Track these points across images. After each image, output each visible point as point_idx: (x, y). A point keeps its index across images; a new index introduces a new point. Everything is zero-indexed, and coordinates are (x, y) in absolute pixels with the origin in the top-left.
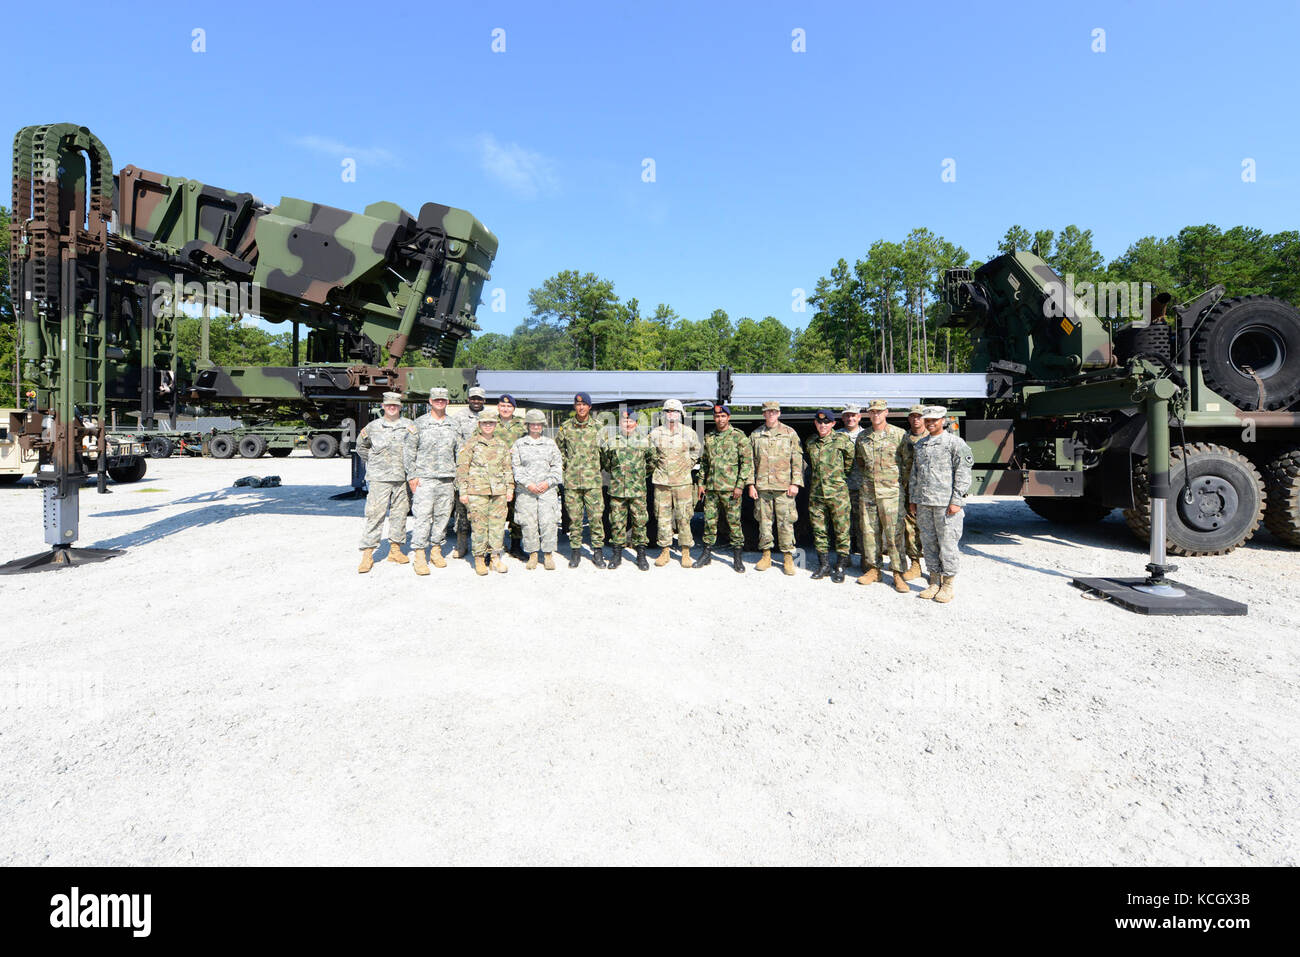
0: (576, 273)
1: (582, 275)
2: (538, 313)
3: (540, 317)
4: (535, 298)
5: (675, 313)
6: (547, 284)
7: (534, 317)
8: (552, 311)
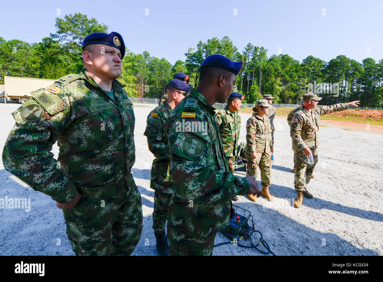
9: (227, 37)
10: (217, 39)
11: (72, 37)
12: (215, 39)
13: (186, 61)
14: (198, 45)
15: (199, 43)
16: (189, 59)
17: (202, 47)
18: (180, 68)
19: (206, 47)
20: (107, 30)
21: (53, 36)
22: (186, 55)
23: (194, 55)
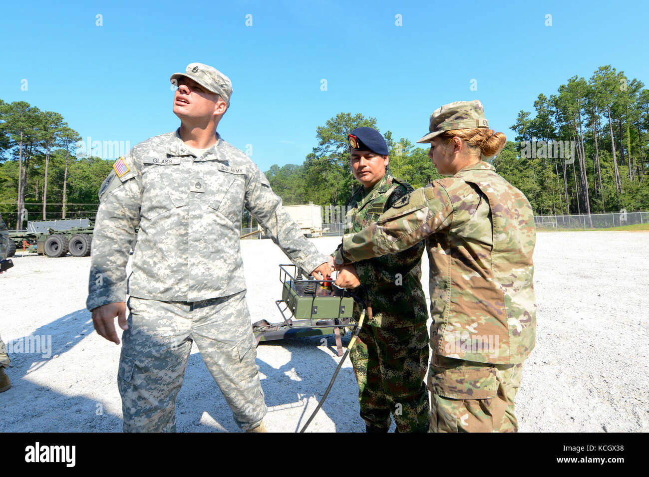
0: (349, 115)
1: (353, 116)
2: (322, 144)
3: (324, 147)
4: (320, 132)
5: (412, 144)
6: (329, 123)
7: (320, 147)
8: (332, 141)
9: (606, 68)
10: (578, 80)
11: (336, 146)
12: (574, 81)
13: (516, 139)
14: (536, 104)
15: (537, 99)
16: (522, 136)
17: (545, 105)
18: (508, 156)
19: (556, 103)
20: (375, 125)
21: (315, 149)
22: (514, 128)
23: (533, 125)
